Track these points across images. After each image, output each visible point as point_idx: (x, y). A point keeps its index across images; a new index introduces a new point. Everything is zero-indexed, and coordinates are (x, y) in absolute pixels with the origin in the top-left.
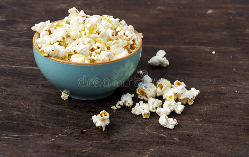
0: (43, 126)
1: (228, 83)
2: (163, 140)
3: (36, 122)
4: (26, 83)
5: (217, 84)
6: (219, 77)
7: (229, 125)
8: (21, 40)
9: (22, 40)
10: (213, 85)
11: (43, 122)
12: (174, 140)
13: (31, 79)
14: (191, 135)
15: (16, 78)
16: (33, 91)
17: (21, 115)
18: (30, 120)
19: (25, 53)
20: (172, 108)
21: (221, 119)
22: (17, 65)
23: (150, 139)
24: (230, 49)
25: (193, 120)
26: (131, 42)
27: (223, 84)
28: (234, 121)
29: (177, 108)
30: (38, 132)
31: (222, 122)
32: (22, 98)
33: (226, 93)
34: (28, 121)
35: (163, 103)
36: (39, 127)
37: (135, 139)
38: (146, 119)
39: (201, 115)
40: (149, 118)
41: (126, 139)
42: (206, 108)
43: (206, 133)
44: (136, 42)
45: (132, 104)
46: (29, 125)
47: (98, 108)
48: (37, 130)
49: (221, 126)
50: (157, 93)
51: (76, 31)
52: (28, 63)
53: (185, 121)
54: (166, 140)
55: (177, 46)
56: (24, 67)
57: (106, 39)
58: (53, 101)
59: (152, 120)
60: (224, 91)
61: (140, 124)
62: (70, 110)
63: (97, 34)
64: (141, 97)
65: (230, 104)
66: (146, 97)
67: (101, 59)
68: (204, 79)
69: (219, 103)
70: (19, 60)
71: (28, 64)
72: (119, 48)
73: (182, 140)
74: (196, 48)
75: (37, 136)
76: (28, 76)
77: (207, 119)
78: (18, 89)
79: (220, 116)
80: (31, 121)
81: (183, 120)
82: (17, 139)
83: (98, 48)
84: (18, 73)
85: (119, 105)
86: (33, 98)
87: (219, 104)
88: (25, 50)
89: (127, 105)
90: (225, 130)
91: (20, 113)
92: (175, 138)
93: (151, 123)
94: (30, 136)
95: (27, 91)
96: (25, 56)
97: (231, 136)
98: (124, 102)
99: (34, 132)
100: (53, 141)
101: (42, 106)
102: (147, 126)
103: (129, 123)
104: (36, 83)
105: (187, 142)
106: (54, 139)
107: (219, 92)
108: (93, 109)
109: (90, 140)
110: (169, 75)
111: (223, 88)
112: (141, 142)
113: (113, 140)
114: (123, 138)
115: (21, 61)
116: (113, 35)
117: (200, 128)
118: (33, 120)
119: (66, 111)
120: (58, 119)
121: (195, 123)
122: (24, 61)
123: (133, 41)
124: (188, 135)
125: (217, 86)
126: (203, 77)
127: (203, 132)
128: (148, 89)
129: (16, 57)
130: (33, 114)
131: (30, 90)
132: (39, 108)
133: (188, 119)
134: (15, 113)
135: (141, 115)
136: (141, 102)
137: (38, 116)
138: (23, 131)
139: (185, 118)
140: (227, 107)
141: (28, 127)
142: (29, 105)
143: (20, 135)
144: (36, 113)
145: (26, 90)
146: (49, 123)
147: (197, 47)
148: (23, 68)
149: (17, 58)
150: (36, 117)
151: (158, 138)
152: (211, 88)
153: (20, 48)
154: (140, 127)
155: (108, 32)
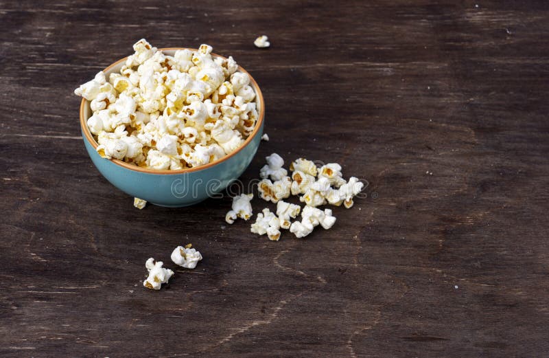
0: (112, 266)
1: (414, 154)
2: (301, 283)
3: (101, 259)
4: (71, 175)
5: (397, 156)
6: (401, 139)
7: (407, 246)
8: (45, 68)
9: (48, 68)
10: (391, 158)
11: (111, 257)
12: (318, 281)
13: (77, 164)
14: (345, 270)
15: (52, 165)
16: (86, 193)
17: (74, 245)
18: (90, 255)
19: (57, 101)
20: (316, 222)
21: (395, 235)
22: (49, 132)
23: (280, 282)
24: (429, 67)
25: (350, 240)
26: (246, 117)
27: (408, 155)
28: (417, 238)
29: (325, 221)
30: (106, 279)
31: (396, 241)
32: (70, 210)
33: (409, 178)
34: (87, 258)
35: (301, 211)
36: (106, 269)
37: (257, 282)
38: (275, 241)
39: (364, 227)
40: (279, 240)
41: (244, 284)
42: (372, 213)
43: (369, 265)
44: (255, 113)
45: (252, 214)
46: (89, 266)
47: (195, 223)
48: (104, 275)
49: (393, 248)
50: (292, 191)
51: (151, 101)
52: (67, 125)
53: (337, 242)
54: (306, 283)
55: (331, 65)
56: (62, 137)
57: (202, 121)
58: (122, 213)
59: (284, 242)
60: (406, 172)
61: (265, 253)
62: (150, 231)
63: (188, 113)
64: (265, 196)
65: (413, 201)
66: (274, 197)
67: (198, 162)
68: (374, 147)
69: (396, 199)
70: (51, 119)
71: (66, 129)
72: (226, 133)
73: (329, 281)
74: (366, 66)
75: (106, 286)
76: (72, 157)
77: (373, 235)
78: (60, 189)
79: (394, 228)
80: (92, 257)
81: (335, 240)
82: (77, 295)
83: (191, 136)
84: (53, 153)
85: (231, 219)
86: (88, 208)
87: (395, 202)
88: (56, 93)
89: (243, 216)
90: (399, 256)
91: (72, 242)
92: (320, 278)
93: (282, 250)
94: (95, 287)
95: (76, 193)
96: (58, 110)
97: (407, 268)
98: (238, 213)
99: (101, 279)
100: (131, 296)
101: (105, 226)
102: (275, 255)
103: (247, 251)
104: (88, 174)
105: (339, 284)
106: (132, 291)
107: (398, 175)
108: (189, 225)
109: (187, 290)
110: (315, 140)
111: (406, 166)
112: (267, 288)
113: (223, 287)
114: (238, 281)
115: (53, 123)
116: (214, 112)
117: (360, 254)
118: (95, 254)
119: (145, 233)
120: (134, 251)
121: (353, 245)
122: (59, 121)
123: (249, 114)
124: (340, 270)
125: (395, 161)
126: (374, 141)
127: (364, 264)
128: (276, 183)
129: (44, 113)
130: (93, 242)
131: (81, 191)
132: (100, 229)
133: (341, 237)
134: (66, 241)
135: (266, 235)
136: (266, 211)
137: (102, 246)
138: (82, 279)
139: (338, 235)
140: (408, 207)
141: (89, 270)
142: (83, 225)
143: (80, 285)
144: (97, 240)
145: (73, 190)
146: (121, 259)
147: (369, 64)
148: (61, 139)
149: (46, 115)
150: (99, 249)
151: (292, 279)
152: (386, 168)
153: (47, 89)
154: (265, 258)
155: (206, 107)
